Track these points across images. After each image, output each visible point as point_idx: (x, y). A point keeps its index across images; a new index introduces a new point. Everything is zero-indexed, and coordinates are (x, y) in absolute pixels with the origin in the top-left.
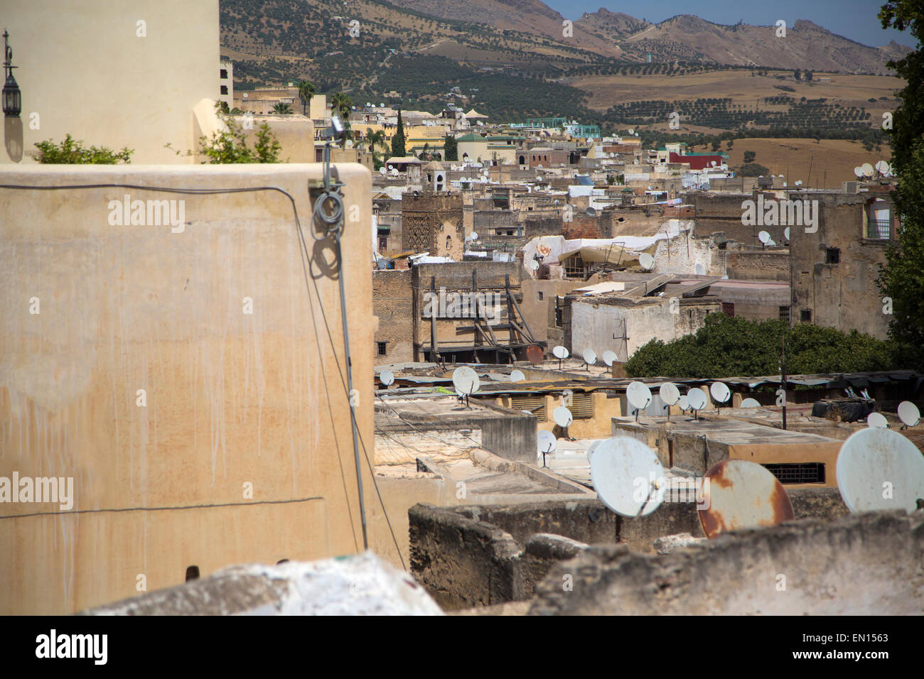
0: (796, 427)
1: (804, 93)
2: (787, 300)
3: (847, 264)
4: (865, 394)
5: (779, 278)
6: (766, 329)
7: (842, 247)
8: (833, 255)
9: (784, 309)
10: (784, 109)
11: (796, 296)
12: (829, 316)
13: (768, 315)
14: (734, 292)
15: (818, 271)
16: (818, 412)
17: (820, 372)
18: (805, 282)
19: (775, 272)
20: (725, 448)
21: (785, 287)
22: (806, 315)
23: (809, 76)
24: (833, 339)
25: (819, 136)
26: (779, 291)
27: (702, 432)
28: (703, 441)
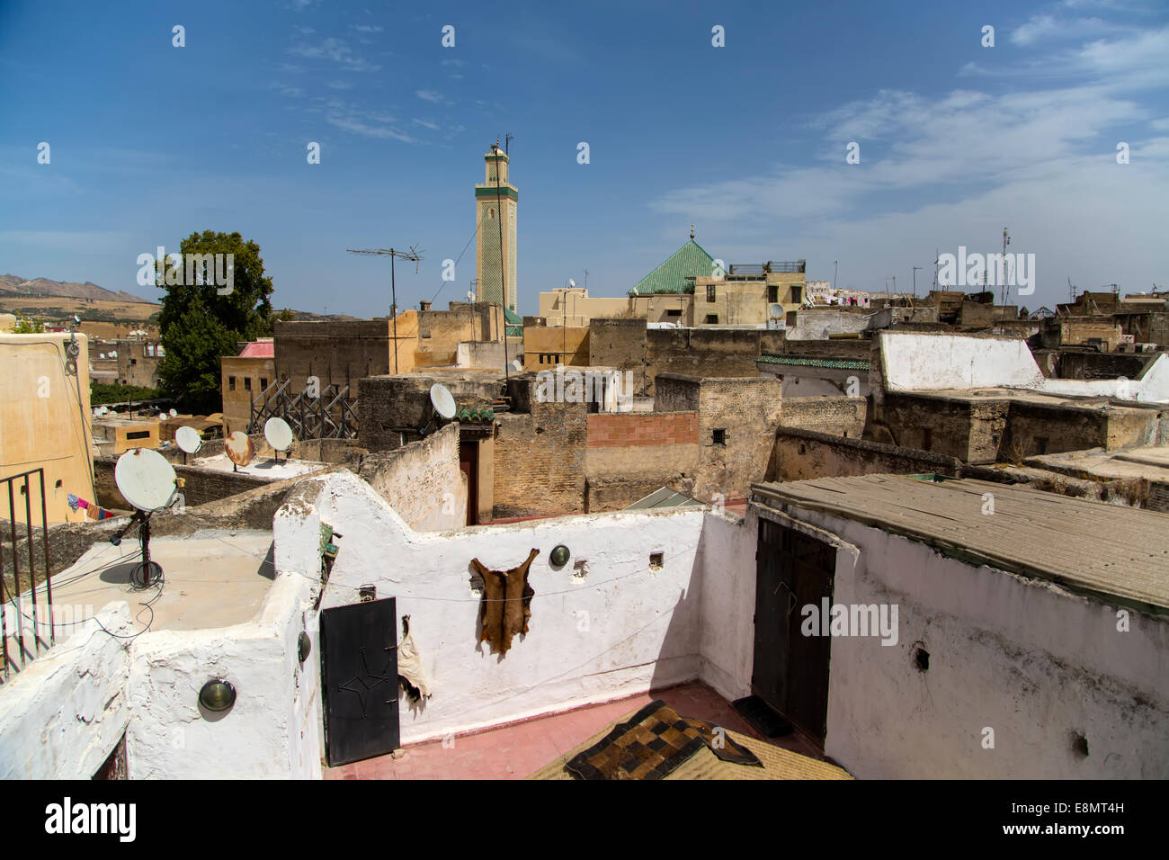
0: (135, 420)
1: (90, 306)
2: (117, 377)
3: (139, 364)
4: (157, 407)
5: (113, 370)
6: (113, 387)
7: (137, 358)
8: (134, 362)
9: (116, 380)
10: (83, 311)
11: (121, 375)
12: (133, 382)
13: (111, 383)
14: (97, 375)
15: (128, 367)
16: (140, 414)
17: (137, 400)
18: (124, 371)
19: (111, 367)
20: (114, 429)
21: (117, 372)
22: (125, 382)
23: (92, 301)
24: (137, 390)
25: (98, 321)
26: (115, 374)
27: (103, 424)
28: (105, 427)
